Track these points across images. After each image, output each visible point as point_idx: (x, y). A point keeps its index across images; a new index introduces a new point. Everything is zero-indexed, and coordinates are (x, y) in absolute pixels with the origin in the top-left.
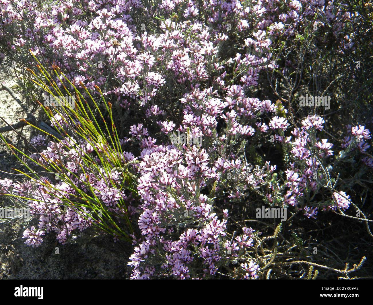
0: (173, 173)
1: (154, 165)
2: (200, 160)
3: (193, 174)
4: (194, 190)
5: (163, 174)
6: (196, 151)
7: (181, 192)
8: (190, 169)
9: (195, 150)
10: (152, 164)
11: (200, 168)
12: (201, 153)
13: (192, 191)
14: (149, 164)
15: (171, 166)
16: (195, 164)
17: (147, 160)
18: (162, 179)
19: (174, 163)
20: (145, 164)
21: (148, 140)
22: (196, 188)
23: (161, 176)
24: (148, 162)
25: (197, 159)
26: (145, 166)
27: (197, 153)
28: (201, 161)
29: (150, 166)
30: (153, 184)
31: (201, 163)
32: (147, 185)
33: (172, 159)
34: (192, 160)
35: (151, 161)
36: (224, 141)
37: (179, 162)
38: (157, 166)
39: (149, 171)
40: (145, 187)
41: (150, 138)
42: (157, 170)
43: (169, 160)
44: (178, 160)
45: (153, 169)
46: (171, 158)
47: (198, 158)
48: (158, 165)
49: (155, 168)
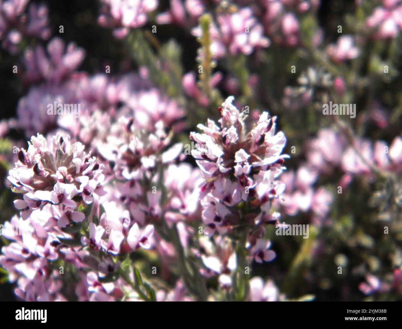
0: (143, 199)
1: (65, 181)
2: (251, 160)
3: (224, 212)
4: (226, 271)
5: (102, 210)
6: (237, 124)
7: (175, 270)
8: (210, 195)
9: (233, 119)
10: (58, 176)
11: (253, 192)
12: (255, 132)
13: (217, 275)
14: (46, 174)
15: (136, 174)
16: (230, 175)
17: (38, 159)
18: (98, 233)
19: (148, 162)
20: (29, 173)
21: (48, 55)
22: (232, 263)
23: (97, 221)
24: (41, 167)
25: (241, 156)
26: (30, 183)
27: (239, 131)
28: (255, 164)
29: (49, 184)
30: (64, 250)
31: (255, 171)
32: (40, 250)
33: (140, 146)
34: (220, 160)
35: (55, 162)
36: (347, 62)
37: (169, 156)
38: (78, 184)
39: (47, 202)
40: (34, 257)
41: (56, 45)
42: (77, 198)
43: (129, 151)
44: (166, 148)
45: (61, 197)
46: (136, 144)
47: (242, 151)
48: (84, 180)
49: (70, 189)
